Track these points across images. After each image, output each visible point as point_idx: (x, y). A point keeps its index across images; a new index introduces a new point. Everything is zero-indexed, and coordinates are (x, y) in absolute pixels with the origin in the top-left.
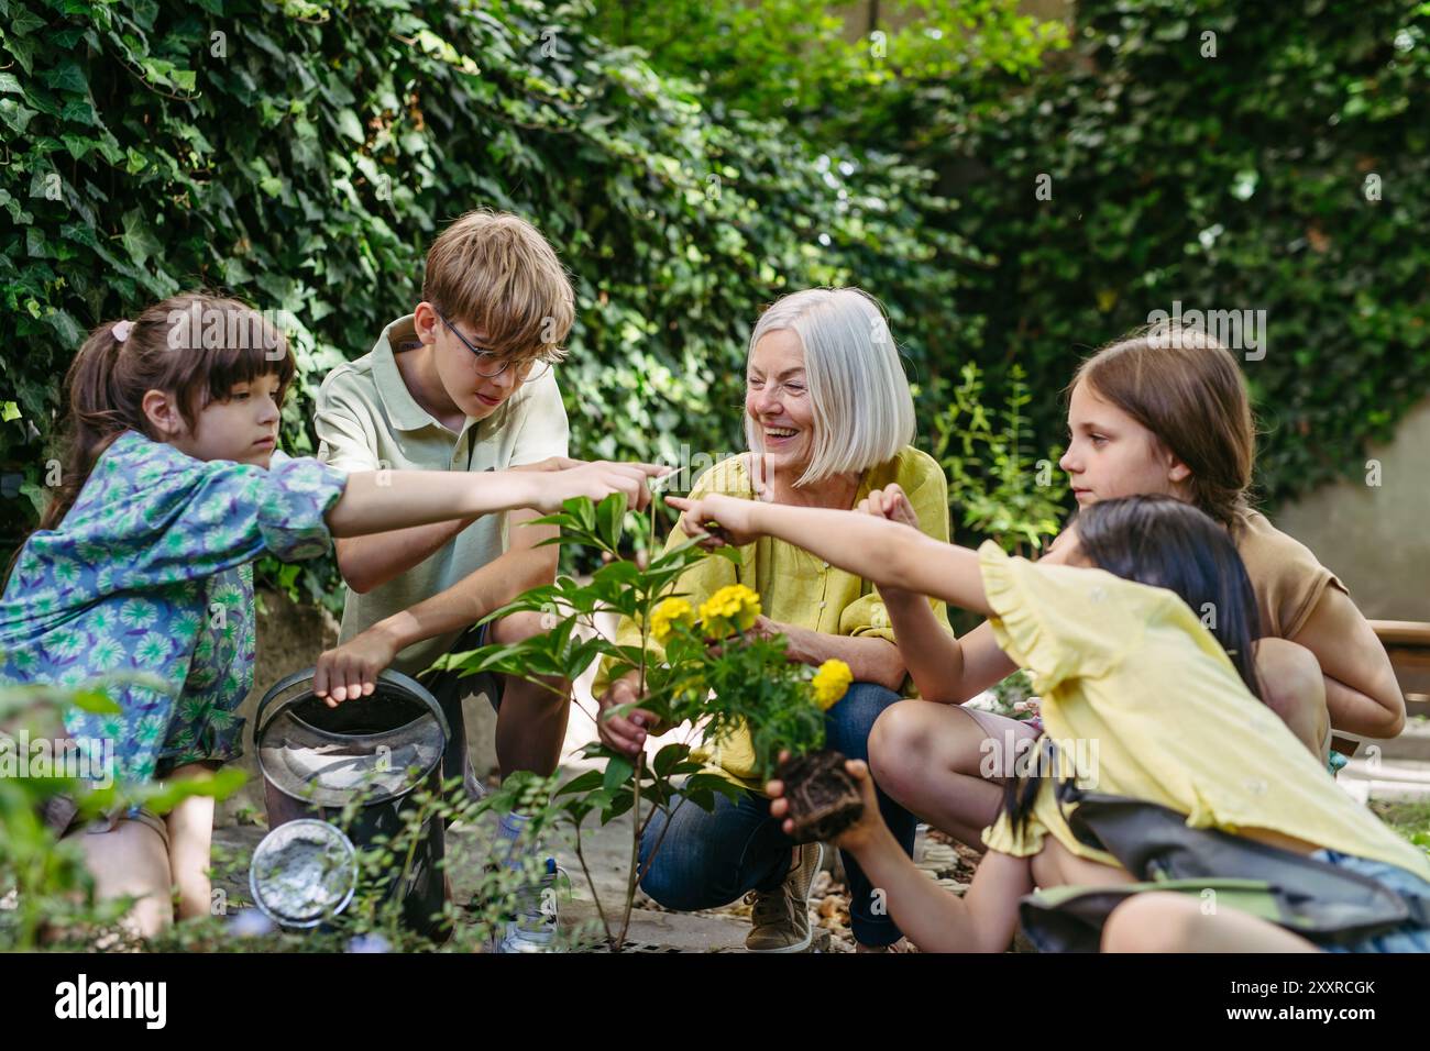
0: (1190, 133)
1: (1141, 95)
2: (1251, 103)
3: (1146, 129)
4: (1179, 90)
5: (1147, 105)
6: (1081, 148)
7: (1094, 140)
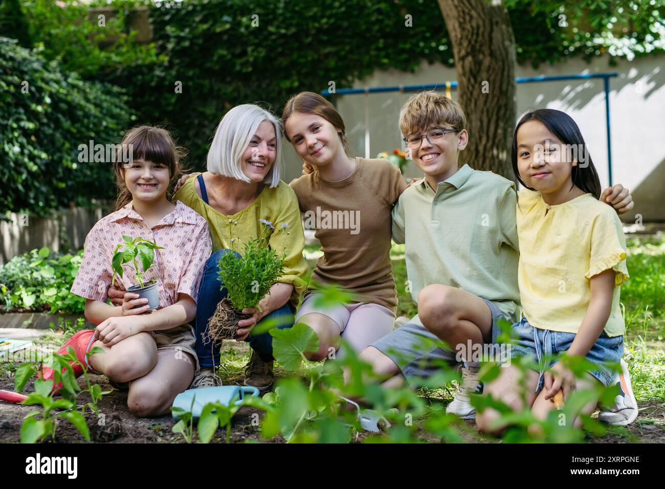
0: (191, 73)
1: (177, 61)
2: (208, 65)
3: (178, 71)
4: (187, 60)
5: (178, 64)
6: (158, 77)
7: (163, 74)
